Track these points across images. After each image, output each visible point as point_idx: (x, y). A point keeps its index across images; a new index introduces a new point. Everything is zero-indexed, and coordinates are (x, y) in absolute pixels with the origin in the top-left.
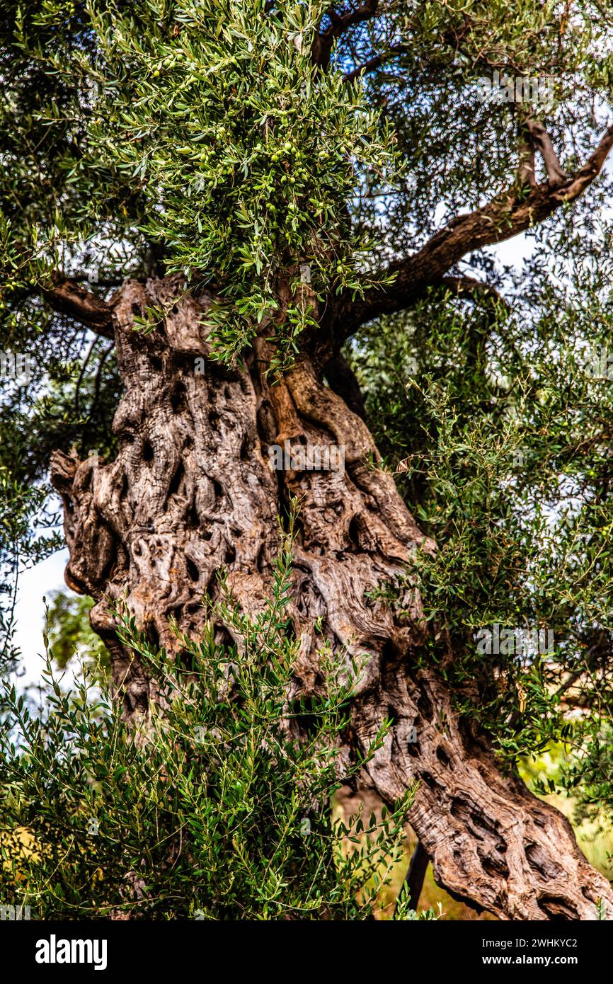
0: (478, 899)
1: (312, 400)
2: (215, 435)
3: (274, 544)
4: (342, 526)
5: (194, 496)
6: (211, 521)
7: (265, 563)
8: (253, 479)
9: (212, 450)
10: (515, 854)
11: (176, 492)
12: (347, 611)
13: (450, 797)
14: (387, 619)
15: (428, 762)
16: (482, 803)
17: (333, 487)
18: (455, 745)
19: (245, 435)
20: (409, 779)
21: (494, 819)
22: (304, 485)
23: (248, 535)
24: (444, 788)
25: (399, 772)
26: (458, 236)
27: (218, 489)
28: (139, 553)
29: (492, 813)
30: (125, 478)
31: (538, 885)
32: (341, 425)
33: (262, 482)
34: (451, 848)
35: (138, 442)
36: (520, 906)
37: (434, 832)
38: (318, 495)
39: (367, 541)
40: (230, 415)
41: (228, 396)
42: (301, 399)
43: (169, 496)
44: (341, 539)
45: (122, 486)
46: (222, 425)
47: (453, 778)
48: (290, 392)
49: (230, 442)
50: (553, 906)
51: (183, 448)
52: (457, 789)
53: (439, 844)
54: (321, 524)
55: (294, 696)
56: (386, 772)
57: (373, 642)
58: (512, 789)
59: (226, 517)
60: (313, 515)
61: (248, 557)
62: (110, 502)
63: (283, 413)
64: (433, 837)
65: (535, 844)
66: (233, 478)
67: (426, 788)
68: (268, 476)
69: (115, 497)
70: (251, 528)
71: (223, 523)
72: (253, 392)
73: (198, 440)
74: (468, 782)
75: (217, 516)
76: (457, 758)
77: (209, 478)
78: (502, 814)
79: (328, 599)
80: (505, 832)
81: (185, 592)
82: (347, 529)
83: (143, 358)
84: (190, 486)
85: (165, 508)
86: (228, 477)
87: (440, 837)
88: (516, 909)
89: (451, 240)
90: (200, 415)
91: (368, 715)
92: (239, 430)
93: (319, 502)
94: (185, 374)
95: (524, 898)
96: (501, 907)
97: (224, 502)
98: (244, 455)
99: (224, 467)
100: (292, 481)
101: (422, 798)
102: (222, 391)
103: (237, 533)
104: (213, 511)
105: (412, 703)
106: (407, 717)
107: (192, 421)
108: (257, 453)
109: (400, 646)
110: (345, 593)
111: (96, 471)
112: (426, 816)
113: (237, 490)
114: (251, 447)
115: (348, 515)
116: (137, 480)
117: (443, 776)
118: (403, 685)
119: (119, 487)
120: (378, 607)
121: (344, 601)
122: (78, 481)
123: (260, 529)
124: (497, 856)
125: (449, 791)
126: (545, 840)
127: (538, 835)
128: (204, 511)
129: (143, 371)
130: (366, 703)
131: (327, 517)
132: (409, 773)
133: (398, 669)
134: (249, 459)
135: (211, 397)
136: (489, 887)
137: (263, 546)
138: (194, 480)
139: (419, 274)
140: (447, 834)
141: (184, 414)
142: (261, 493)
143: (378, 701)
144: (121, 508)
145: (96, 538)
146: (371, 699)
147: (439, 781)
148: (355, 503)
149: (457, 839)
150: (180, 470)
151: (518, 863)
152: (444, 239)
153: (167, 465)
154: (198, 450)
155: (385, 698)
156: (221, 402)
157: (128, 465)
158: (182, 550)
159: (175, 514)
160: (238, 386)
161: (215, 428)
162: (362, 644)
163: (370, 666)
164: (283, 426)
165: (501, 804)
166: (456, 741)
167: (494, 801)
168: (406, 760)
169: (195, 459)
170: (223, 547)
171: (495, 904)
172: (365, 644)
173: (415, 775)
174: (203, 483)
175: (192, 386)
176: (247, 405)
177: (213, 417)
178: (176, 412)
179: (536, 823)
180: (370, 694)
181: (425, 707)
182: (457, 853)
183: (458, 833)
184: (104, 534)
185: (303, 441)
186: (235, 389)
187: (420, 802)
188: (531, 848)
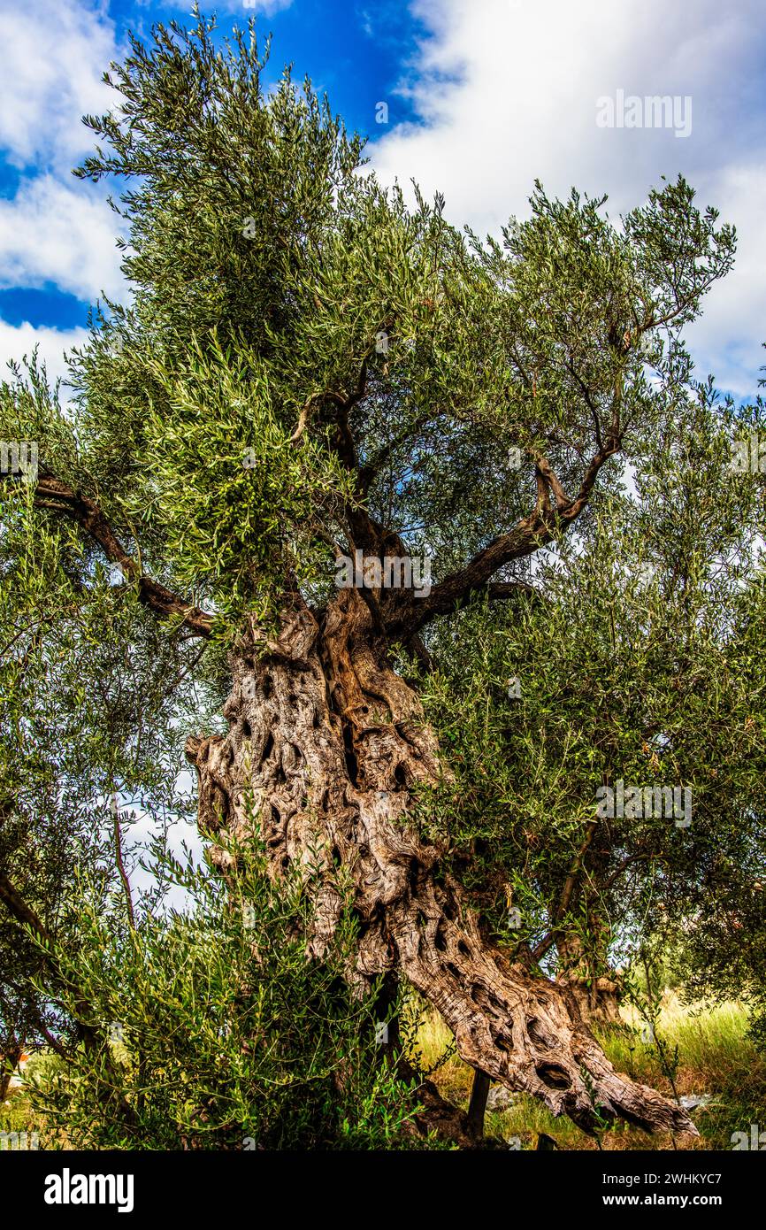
0: (486, 1070)
1: (372, 680)
2: (294, 711)
3: (336, 789)
4: (390, 771)
5: (281, 758)
6: (292, 776)
7: (329, 805)
8: (323, 742)
9: (292, 723)
10: (518, 1029)
11: (269, 757)
12: (383, 837)
13: (471, 983)
14: (414, 840)
15: (452, 955)
16: (493, 986)
17: (386, 743)
18: (474, 939)
19: (316, 710)
20: (435, 969)
21: (503, 999)
22: (364, 743)
23: (316, 784)
24: (465, 976)
25: (426, 964)
26: (493, 553)
27: (298, 753)
28: (238, 805)
29: (502, 995)
30: (231, 751)
31: (536, 1055)
32: (392, 696)
33: (330, 744)
34: (468, 1026)
35: (240, 723)
36: (520, 1074)
37: (456, 1013)
38: (374, 750)
39: (411, 782)
40: (304, 696)
41: (303, 682)
42: (363, 679)
43: (263, 759)
44: (388, 781)
45: (230, 757)
46: (300, 704)
47: (472, 966)
48: (356, 676)
49: (304, 716)
50: (553, 1073)
51: (272, 724)
52: (475, 975)
53: (460, 1023)
54: (374, 772)
55: (339, 907)
56: (415, 964)
57: (401, 859)
58: (525, 974)
59: (301, 772)
60: (370, 765)
61: (314, 800)
62: (218, 768)
63: (350, 692)
64: (455, 1018)
65: (536, 1020)
66: (307, 742)
67: (450, 976)
68: (335, 739)
69: (223, 764)
70: (318, 777)
71: (300, 777)
72: (323, 677)
73: (282, 716)
74: (483, 969)
75: (296, 772)
76: (475, 950)
77: (291, 744)
78: (510, 994)
79: (368, 828)
80: (512, 1010)
81: (268, 832)
82: (393, 774)
83: (240, 660)
84: (277, 752)
85: (260, 769)
86: (303, 742)
87: (461, 1017)
88: (515, 1077)
89: (488, 556)
90: (282, 698)
91: (399, 918)
92: (311, 707)
93: (374, 755)
94: (270, 669)
95: (523, 1067)
96: (504, 1076)
97: (302, 761)
98: (316, 724)
99: (300, 735)
100: (357, 742)
101: (445, 985)
102: (299, 679)
103: (308, 783)
104: (295, 768)
105: (437, 907)
106: (432, 919)
107: (278, 703)
108: (326, 723)
109: (425, 861)
110: (381, 822)
111: (211, 746)
112: (449, 1000)
113: (310, 750)
114: (321, 718)
115: (395, 762)
116: (239, 750)
117: (464, 965)
118: (431, 893)
119: (227, 756)
120: (406, 831)
121: (380, 829)
122: (200, 755)
123: (325, 778)
124: (507, 1030)
125: (468, 978)
126: (545, 1015)
127: (540, 1012)
128: (288, 769)
129: (241, 671)
130: (396, 909)
131: (380, 765)
132: (434, 964)
133: (426, 879)
134: (321, 727)
135: (291, 684)
136: (494, 1058)
137: (327, 792)
138: (280, 747)
139: (466, 583)
140: (466, 1014)
141: (273, 699)
142: (330, 752)
143: (408, 907)
144: (228, 772)
145: (213, 797)
146: (401, 905)
147: (461, 970)
148: (402, 753)
149: (474, 1019)
150: (270, 741)
151: (520, 1037)
152: (483, 555)
153: (259, 737)
154: (282, 724)
155: (415, 904)
156: (298, 687)
157: (233, 740)
158: (268, 799)
159: (267, 772)
160: (311, 674)
161: (295, 706)
162: (391, 862)
163: (397, 879)
164: (350, 700)
165: (509, 987)
166: (475, 936)
167: (503, 984)
168: (432, 953)
169: (280, 731)
170: (300, 795)
171: (500, 1073)
172: (394, 861)
173: (442, 967)
174: (287, 748)
175: (276, 677)
176: (316, 687)
177: (292, 699)
178: (267, 697)
179: (540, 1001)
180: (401, 900)
181: (449, 911)
182: (473, 1030)
183: (474, 1013)
184: (218, 792)
185: (365, 710)
186: (308, 676)
187: (443, 988)
188: (532, 1024)
